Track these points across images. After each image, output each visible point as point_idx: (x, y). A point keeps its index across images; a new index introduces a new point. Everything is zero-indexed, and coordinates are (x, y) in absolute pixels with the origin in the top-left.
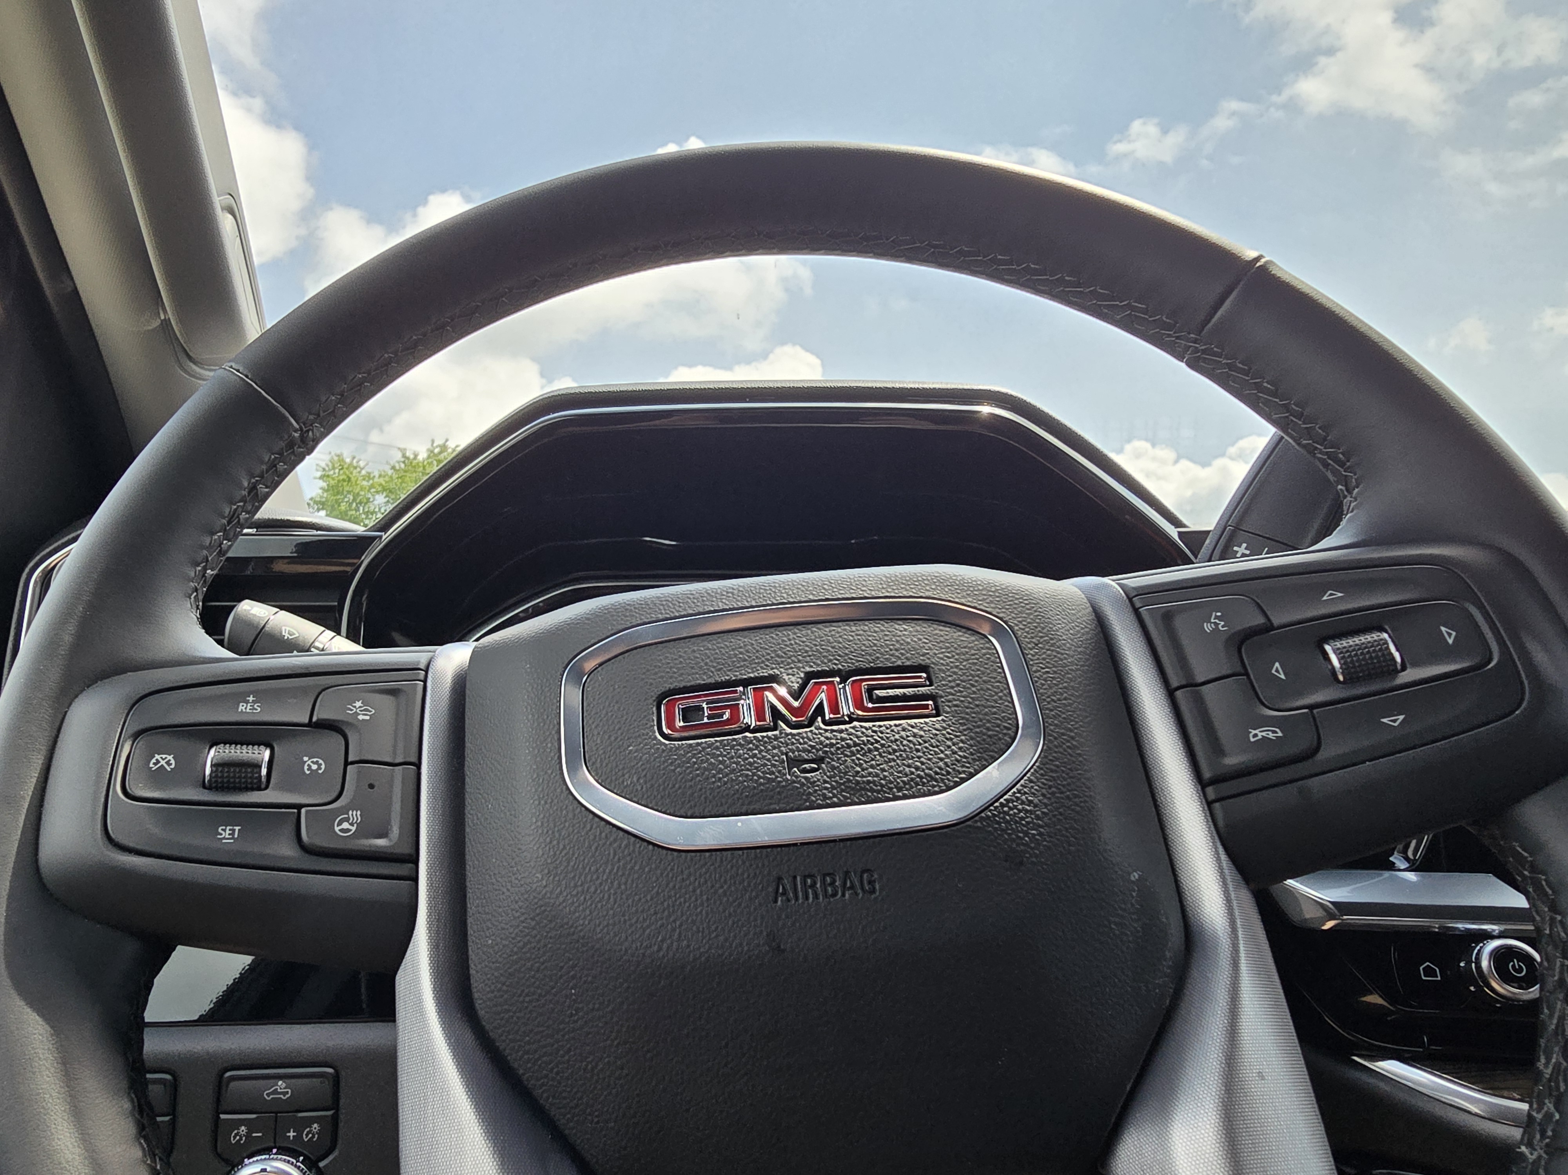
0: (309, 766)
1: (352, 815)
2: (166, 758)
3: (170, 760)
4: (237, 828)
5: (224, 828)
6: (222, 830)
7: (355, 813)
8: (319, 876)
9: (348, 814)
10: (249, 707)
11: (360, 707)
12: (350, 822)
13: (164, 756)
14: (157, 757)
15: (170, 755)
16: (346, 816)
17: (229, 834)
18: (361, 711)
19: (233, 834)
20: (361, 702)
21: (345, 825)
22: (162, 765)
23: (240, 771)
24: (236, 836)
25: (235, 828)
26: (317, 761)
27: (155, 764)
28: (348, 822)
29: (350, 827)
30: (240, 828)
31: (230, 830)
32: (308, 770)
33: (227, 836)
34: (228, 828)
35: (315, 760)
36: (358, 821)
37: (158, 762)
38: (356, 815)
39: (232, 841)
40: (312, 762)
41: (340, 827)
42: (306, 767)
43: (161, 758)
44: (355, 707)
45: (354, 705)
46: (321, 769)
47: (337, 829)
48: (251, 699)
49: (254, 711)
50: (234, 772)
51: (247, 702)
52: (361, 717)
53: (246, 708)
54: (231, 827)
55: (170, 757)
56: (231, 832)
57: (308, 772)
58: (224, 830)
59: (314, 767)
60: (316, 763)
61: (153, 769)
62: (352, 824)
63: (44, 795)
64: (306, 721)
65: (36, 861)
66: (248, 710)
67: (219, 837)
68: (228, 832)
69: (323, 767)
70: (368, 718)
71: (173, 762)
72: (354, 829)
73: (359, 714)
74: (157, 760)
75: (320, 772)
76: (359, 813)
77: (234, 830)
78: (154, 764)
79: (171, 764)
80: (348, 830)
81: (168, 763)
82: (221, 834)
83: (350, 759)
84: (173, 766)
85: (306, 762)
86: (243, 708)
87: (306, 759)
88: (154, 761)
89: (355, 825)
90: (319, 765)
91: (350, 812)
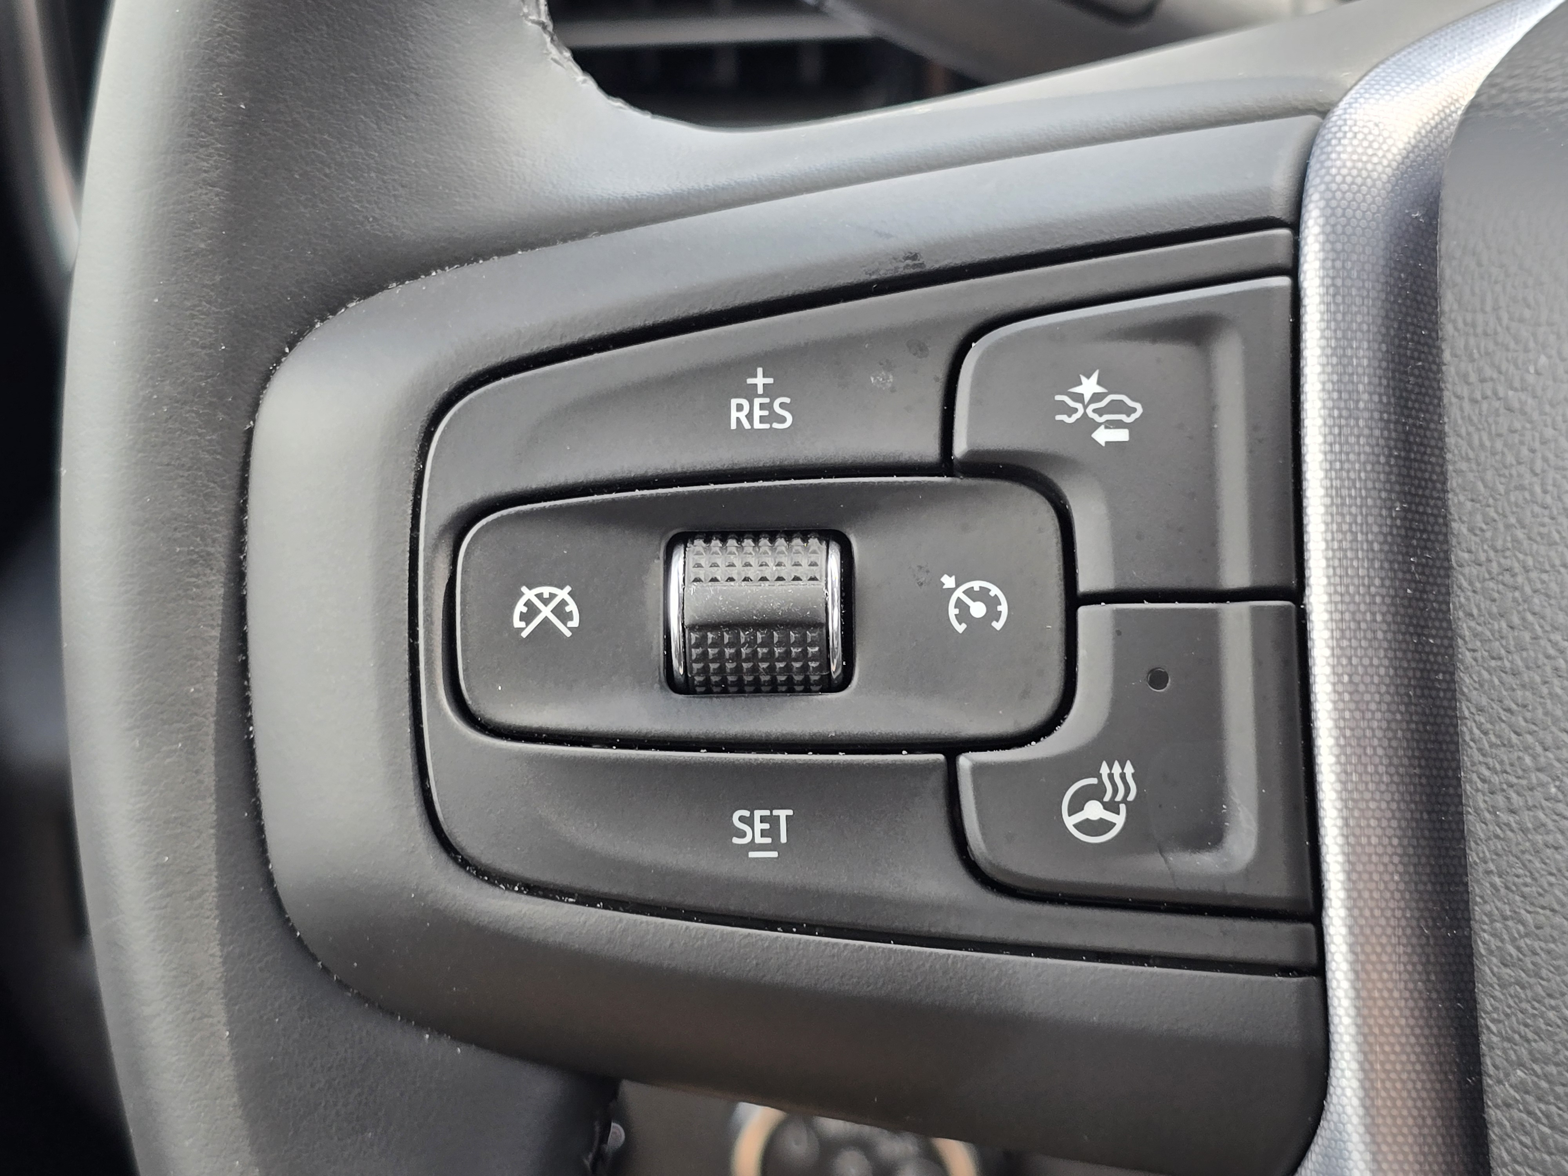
0: (964, 613)
1: (1111, 776)
2: (552, 596)
3: (563, 603)
4: (783, 814)
5: (747, 813)
6: (742, 819)
7: (1117, 769)
8: (1033, 960)
9: (1099, 777)
10: (758, 413)
11: (1096, 398)
12: (1107, 798)
13: (546, 591)
14: (529, 594)
15: (562, 588)
16: (1094, 781)
17: (764, 833)
18: (1099, 412)
19: (772, 832)
20: (1095, 377)
21: (1094, 810)
22: (546, 621)
23: (768, 642)
24: (784, 839)
25: (776, 812)
26: (984, 591)
27: (527, 618)
28: (1100, 800)
29: (1109, 816)
30: (790, 812)
31: (763, 820)
32: (960, 621)
33: (759, 840)
34: (758, 814)
35: (976, 585)
36: (1131, 797)
37: (531, 612)
38: (1123, 776)
39: (774, 854)
40: (969, 592)
41: (1079, 817)
42: (953, 612)
43: (539, 596)
44: (1079, 398)
45: (1077, 390)
46: (997, 616)
47: (1070, 822)
48: (760, 380)
49: (776, 425)
50: (752, 643)
51: (750, 393)
52: (1102, 436)
53: (750, 417)
54: (767, 813)
55: (563, 594)
56: (766, 826)
57: (961, 628)
58: (749, 821)
59: (978, 610)
60: (981, 595)
61: (524, 634)
62: (1112, 807)
63: (247, 688)
64: (930, 451)
65: (269, 879)
66: (757, 425)
67: (736, 840)
68: (759, 826)
69: (1003, 608)
70: (1122, 435)
71: (572, 607)
72: (1119, 820)
73: (1097, 425)
74: (528, 604)
75: (998, 625)
76: (1129, 769)
77: (774, 821)
78: (523, 617)
79: (569, 616)
80: (1103, 826)
81: (560, 611)
82: (743, 835)
83: (1084, 585)
84: (575, 623)
85: (951, 591)
86: (742, 415)
87: (949, 582)
88: (520, 607)
89: (1123, 807)
90: (992, 603)
91: (1104, 770)
